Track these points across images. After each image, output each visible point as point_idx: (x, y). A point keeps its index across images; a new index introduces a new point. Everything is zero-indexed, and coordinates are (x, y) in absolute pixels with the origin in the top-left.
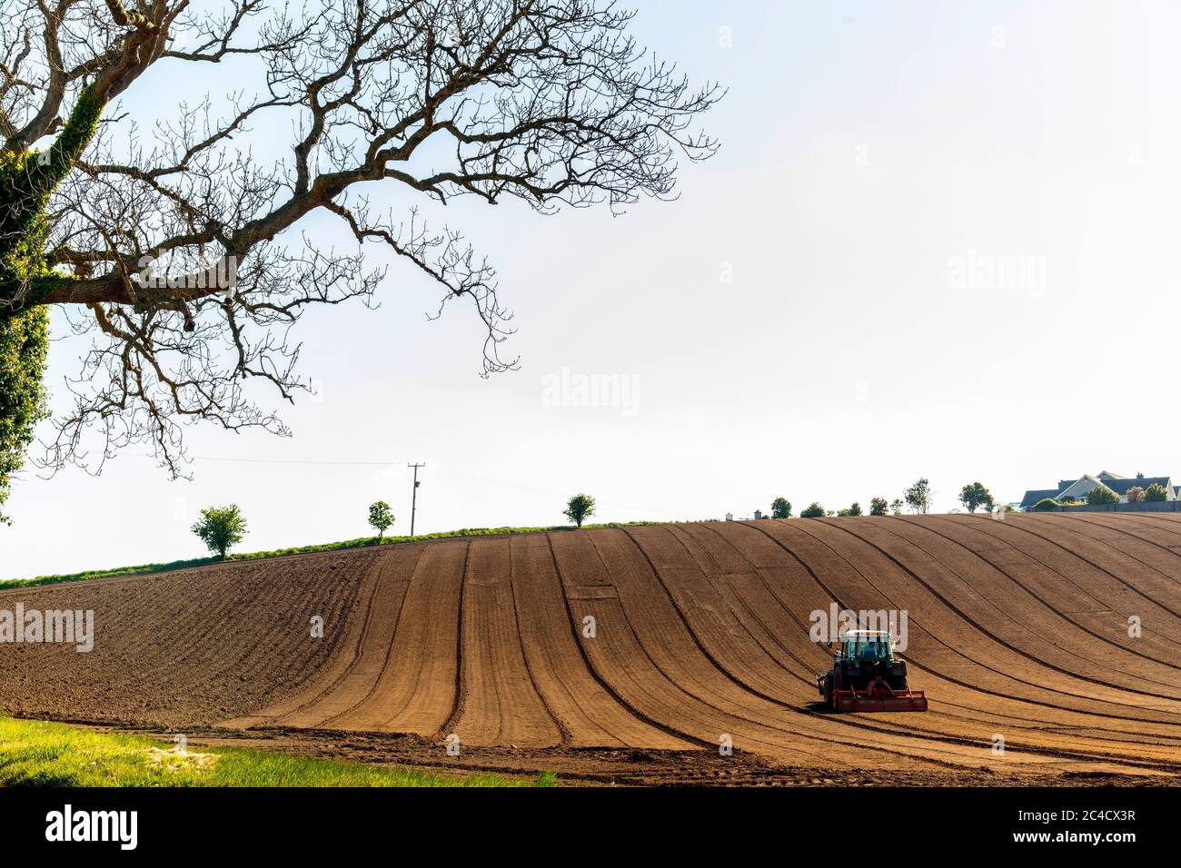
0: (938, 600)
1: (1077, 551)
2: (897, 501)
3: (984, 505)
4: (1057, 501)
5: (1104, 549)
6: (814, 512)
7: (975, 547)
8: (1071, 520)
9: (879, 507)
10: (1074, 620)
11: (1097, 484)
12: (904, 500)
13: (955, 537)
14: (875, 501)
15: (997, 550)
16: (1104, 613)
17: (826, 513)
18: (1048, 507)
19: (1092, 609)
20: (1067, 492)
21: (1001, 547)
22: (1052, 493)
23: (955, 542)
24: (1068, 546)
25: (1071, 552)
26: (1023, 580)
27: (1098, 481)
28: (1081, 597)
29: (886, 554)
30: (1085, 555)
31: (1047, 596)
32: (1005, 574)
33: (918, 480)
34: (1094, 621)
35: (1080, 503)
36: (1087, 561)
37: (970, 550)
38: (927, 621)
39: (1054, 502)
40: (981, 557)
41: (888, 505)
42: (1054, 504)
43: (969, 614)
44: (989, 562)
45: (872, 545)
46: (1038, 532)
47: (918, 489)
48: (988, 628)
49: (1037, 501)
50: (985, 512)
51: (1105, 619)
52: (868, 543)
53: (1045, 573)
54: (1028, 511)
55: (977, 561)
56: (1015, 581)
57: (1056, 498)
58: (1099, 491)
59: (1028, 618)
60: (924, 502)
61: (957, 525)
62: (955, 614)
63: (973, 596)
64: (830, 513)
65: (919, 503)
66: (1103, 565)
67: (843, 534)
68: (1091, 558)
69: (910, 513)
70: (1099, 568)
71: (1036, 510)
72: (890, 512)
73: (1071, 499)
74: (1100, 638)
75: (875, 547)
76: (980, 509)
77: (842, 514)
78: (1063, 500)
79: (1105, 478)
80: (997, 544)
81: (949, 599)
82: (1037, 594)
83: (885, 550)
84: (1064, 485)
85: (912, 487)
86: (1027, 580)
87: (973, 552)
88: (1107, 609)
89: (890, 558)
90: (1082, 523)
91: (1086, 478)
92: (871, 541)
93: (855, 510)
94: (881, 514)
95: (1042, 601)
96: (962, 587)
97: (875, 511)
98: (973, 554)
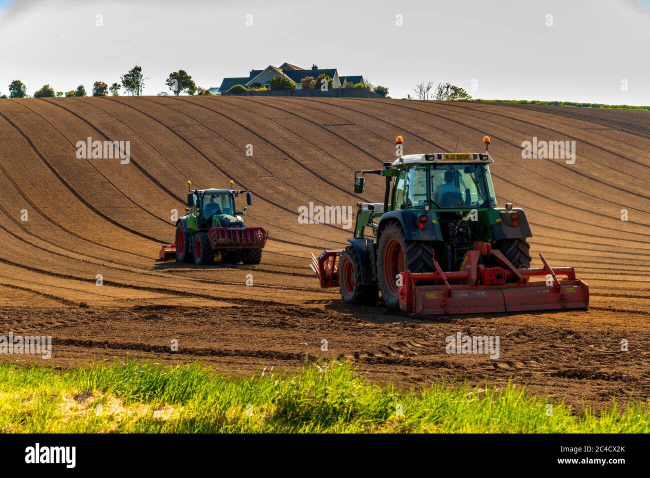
0: (135, 167)
1: (252, 127)
2: (115, 85)
3: (187, 89)
4: (246, 87)
5: (274, 126)
6: (46, 93)
7: (171, 123)
8: (251, 103)
9: (100, 89)
10: (243, 184)
11: (279, 74)
12: (121, 84)
13: (154, 115)
14: (97, 84)
15: (187, 126)
16: (267, 178)
17: (56, 94)
18: (238, 92)
19: (258, 175)
20: (256, 79)
21: (190, 123)
22: (243, 81)
23: (154, 119)
24: (245, 123)
25: (247, 129)
26: (206, 151)
27: (281, 71)
28: (250, 165)
29: (96, 129)
30: (258, 131)
31: (224, 164)
32: (192, 146)
33: (133, 68)
34: (259, 184)
35: (265, 89)
36: (259, 136)
37: (165, 126)
38: (123, 184)
39: (244, 88)
40: (173, 132)
41: (108, 88)
42: (243, 90)
43: (159, 179)
44: (180, 136)
45: (85, 121)
46: (223, 112)
47: (133, 75)
48: (173, 190)
49: (231, 86)
50: (187, 94)
51: (267, 183)
52: (82, 119)
53: (224, 145)
54: (222, 94)
55: (171, 135)
56: (199, 152)
57: (247, 85)
58: (279, 80)
59: (206, 181)
60: (138, 86)
61: (157, 106)
62: (148, 179)
63: (164, 164)
64: (59, 93)
65: (133, 87)
66: (271, 139)
67: (62, 111)
68: (262, 133)
69: (127, 95)
70: (268, 142)
71: (229, 94)
72: (110, 94)
73: (258, 85)
74: (261, 198)
75: (88, 122)
76: (184, 93)
77: (69, 95)
78: (252, 86)
79: (286, 67)
80: (188, 121)
81: (144, 166)
82: (215, 163)
83: (96, 126)
84: (254, 73)
85: (128, 73)
86: (209, 151)
87: (168, 127)
88: (270, 175)
89: (99, 132)
90: (258, 105)
91: (270, 68)
92: (85, 118)
93: (81, 91)
94: (101, 95)
95: (219, 168)
96: (154, 156)
97: (97, 92)
98: (167, 130)
